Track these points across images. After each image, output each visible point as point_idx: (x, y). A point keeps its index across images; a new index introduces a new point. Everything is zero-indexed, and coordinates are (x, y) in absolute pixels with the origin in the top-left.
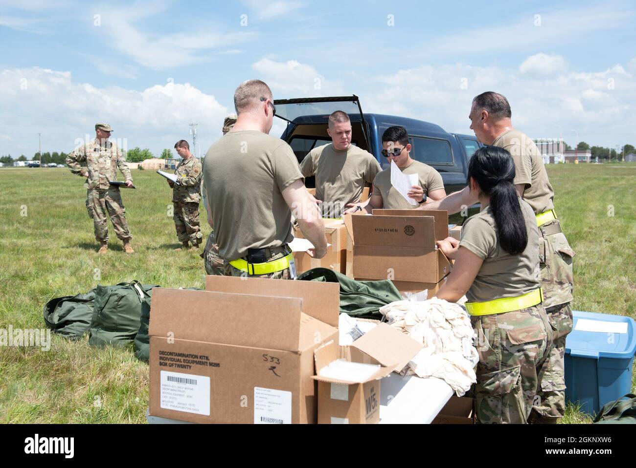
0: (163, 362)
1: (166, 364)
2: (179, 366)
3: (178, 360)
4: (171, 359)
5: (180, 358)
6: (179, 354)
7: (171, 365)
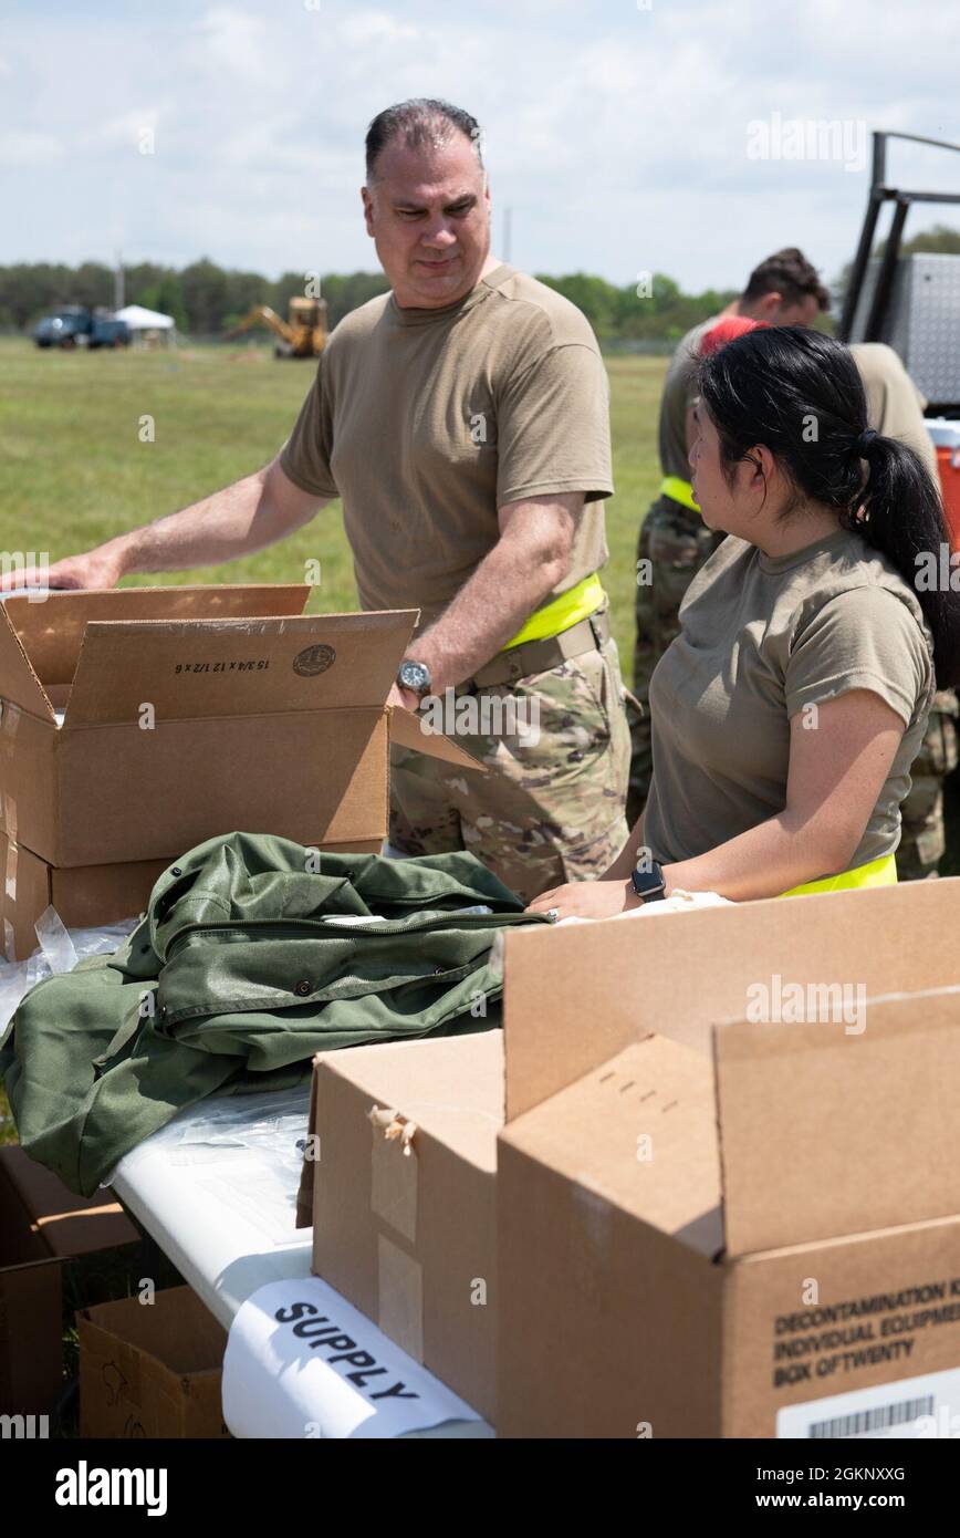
0: (792, 1367)
1: (803, 1373)
2: (859, 1359)
3: (862, 1334)
4: (829, 1341)
5: (863, 1321)
6: (863, 1303)
7: (827, 1368)
